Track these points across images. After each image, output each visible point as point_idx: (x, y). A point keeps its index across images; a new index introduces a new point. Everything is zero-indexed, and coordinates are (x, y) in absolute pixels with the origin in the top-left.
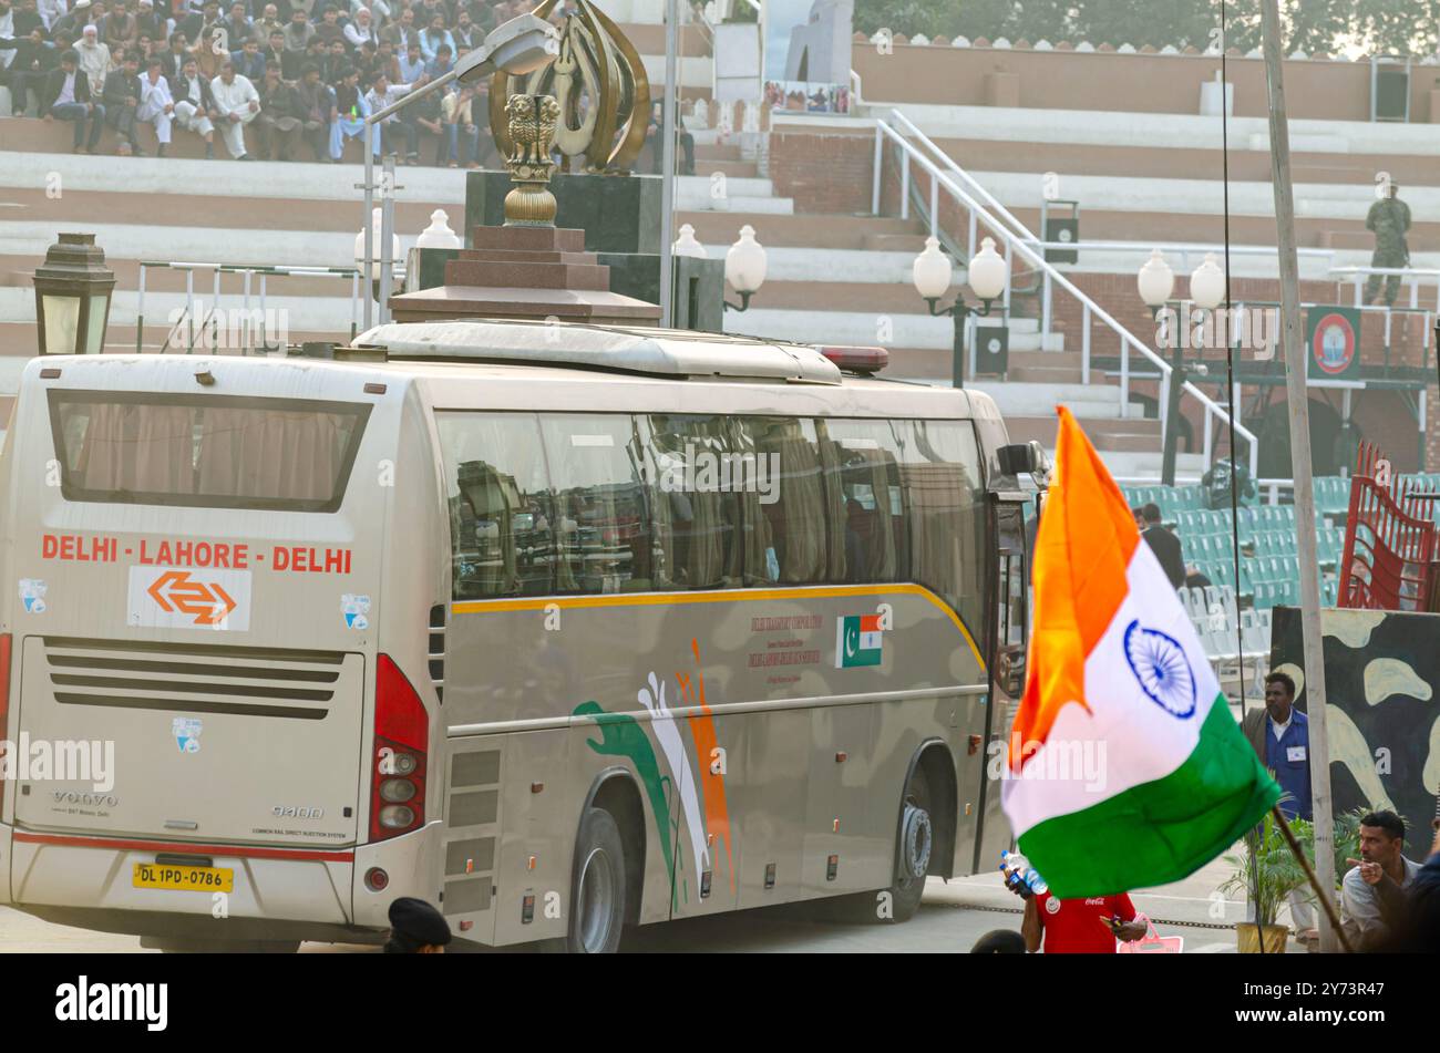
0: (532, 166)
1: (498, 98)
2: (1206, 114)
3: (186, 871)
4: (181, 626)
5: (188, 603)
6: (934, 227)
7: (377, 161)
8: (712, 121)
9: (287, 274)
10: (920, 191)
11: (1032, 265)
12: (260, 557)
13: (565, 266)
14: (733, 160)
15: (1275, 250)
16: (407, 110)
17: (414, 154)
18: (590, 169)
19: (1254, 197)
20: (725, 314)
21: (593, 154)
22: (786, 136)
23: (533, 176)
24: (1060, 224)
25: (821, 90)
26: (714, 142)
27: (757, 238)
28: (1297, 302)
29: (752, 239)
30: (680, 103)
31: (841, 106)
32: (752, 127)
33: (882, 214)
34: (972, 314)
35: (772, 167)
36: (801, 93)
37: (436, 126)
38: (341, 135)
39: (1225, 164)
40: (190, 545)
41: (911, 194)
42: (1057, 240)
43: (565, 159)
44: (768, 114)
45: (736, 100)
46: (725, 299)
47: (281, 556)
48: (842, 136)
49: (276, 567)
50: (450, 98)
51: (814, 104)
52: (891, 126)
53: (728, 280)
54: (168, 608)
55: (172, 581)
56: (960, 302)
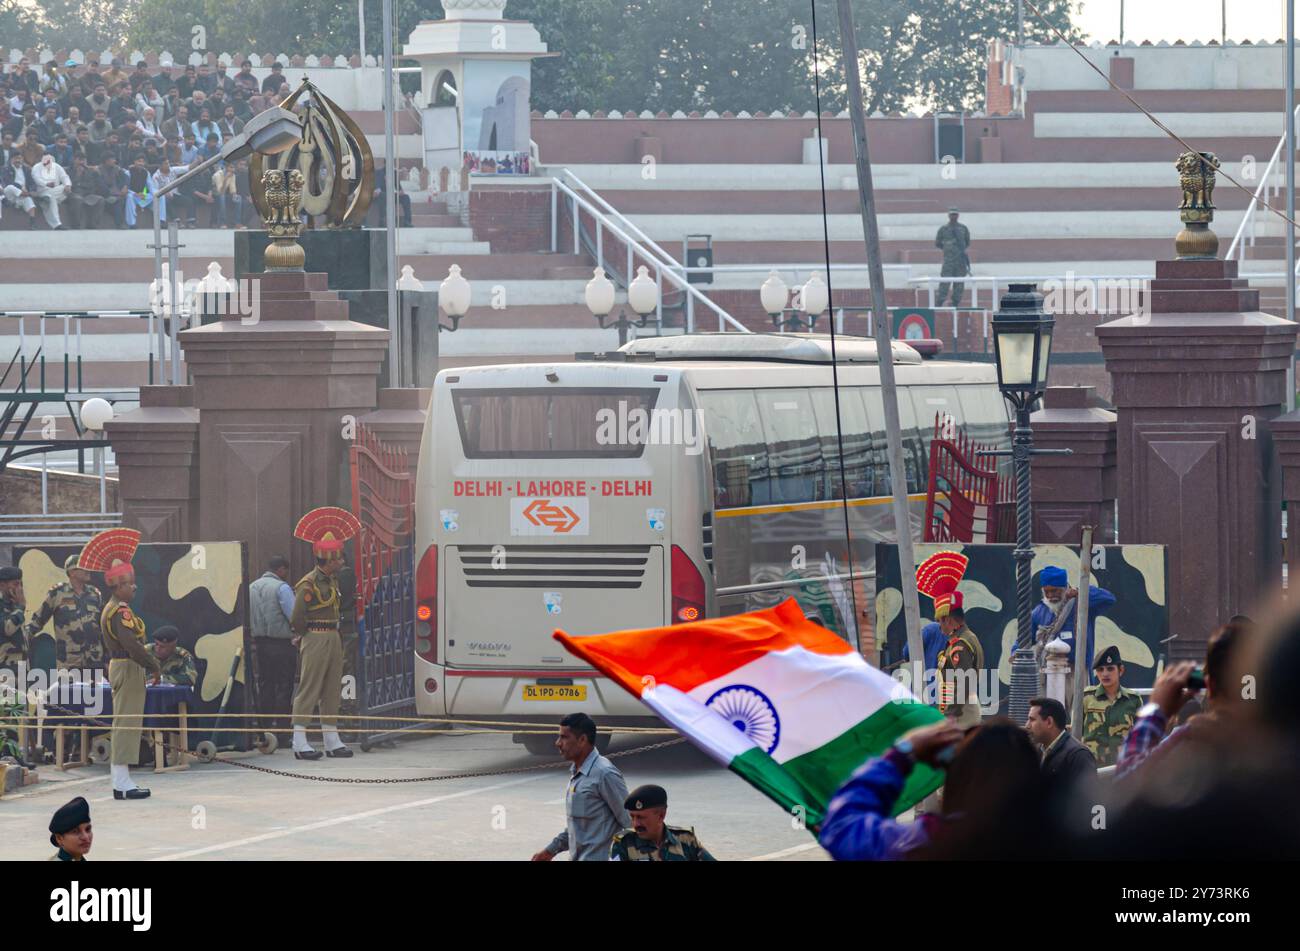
0: (284, 225)
1: (256, 173)
2: (807, 163)
3: (556, 689)
4: (546, 534)
5: (549, 519)
6: (600, 259)
7: (164, 226)
8: (424, 184)
9: (97, 317)
10: (587, 231)
11: (677, 285)
12: (594, 488)
13: (314, 302)
14: (440, 214)
15: (866, 266)
16: (185, 185)
17: (193, 219)
18: (330, 225)
19: (848, 226)
20: (440, 334)
21: (332, 213)
22: (482, 194)
23: (285, 232)
24: (698, 253)
25: (508, 156)
26: (427, 200)
27: (462, 274)
28: (884, 306)
29: (458, 274)
30: (398, 171)
31: (523, 168)
32: (455, 187)
33: (559, 251)
34: (633, 326)
35: (471, 218)
36: (492, 160)
37: (209, 197)
38: (134, 207)
39: (823, 201)
40: (548, 483)
41: (581, 235)
42: (696, 265)
43: (311, 219)
44: (467, 178)
45: (441, 167)
46: (440, 322)
47: (607, 487)
48: (525, 191)
49: (604, 493)
50: (218, 175)
51: (503, 167)
52: (563, 182)
53: (442, 308)
54: (536, 523)
55: (538, 506)
56: (623, 317)
